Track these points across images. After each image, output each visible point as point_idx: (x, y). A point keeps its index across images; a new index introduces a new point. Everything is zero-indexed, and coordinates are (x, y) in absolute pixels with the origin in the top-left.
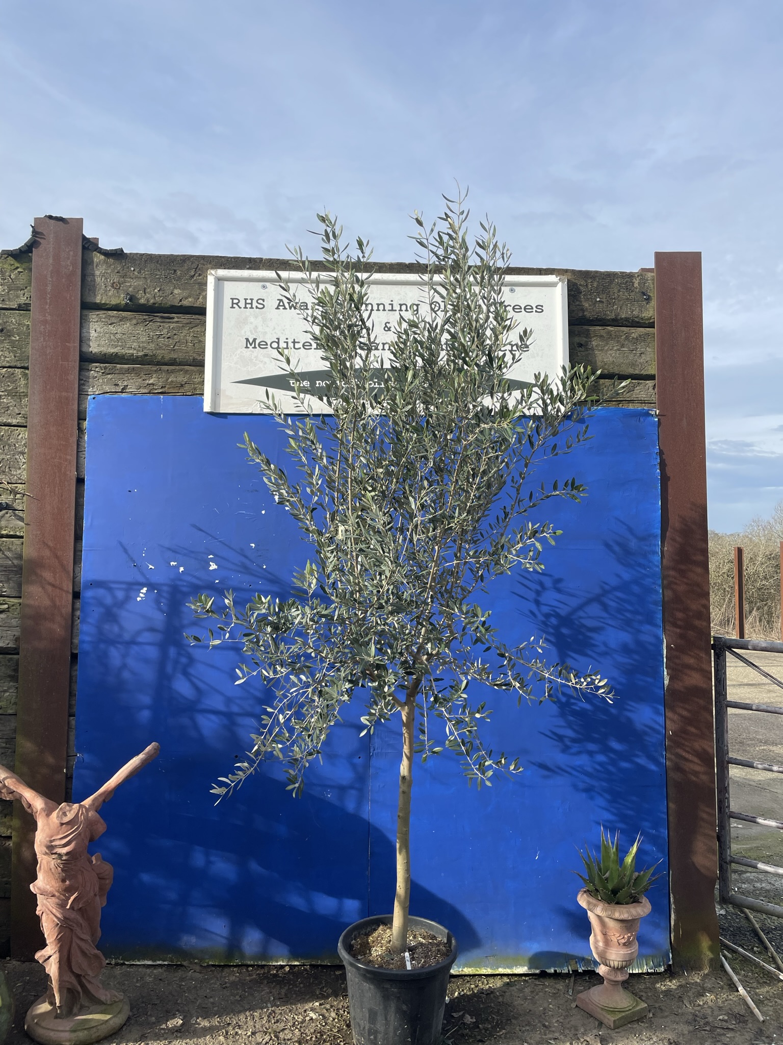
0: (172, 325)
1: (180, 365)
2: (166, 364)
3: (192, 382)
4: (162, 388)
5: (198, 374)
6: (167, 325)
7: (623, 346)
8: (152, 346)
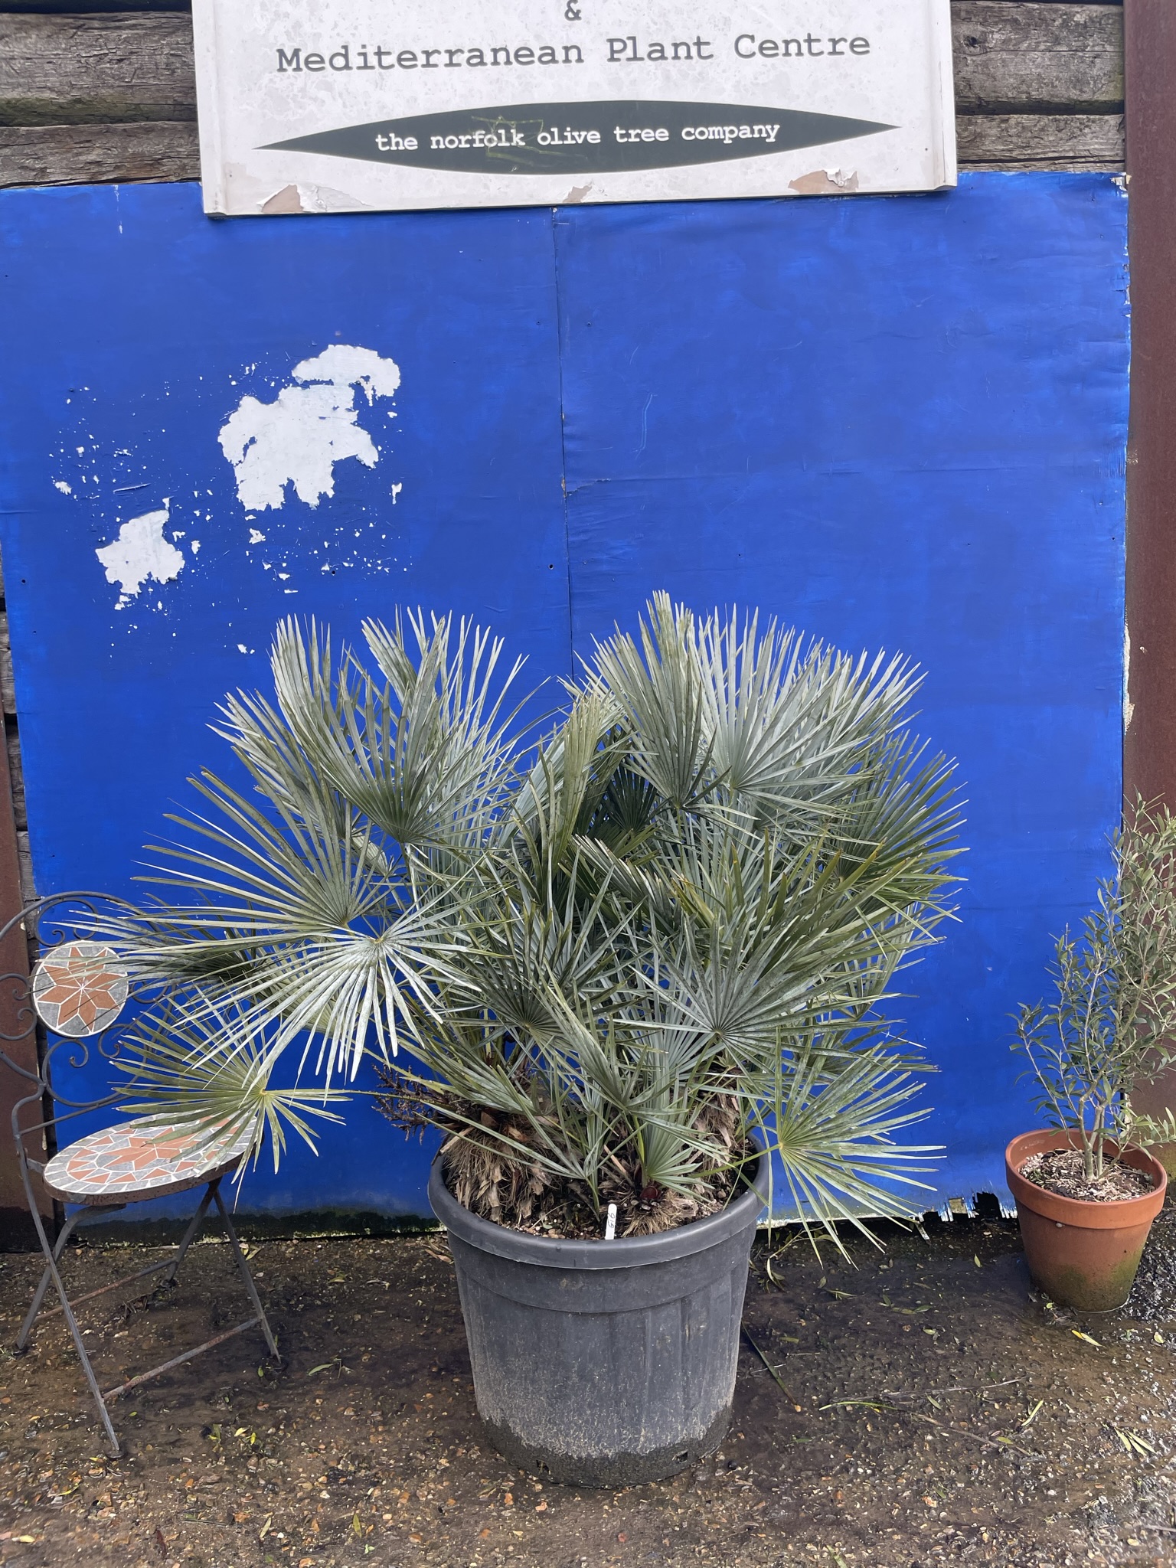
0: (125, 34)
1: (148, 119)
2: (121, 121)
3: (172, 155)
4: (117, 168)
5: (186, 136)
6: (114, 34)
7: (1057, 41)
8: (86, 81)
